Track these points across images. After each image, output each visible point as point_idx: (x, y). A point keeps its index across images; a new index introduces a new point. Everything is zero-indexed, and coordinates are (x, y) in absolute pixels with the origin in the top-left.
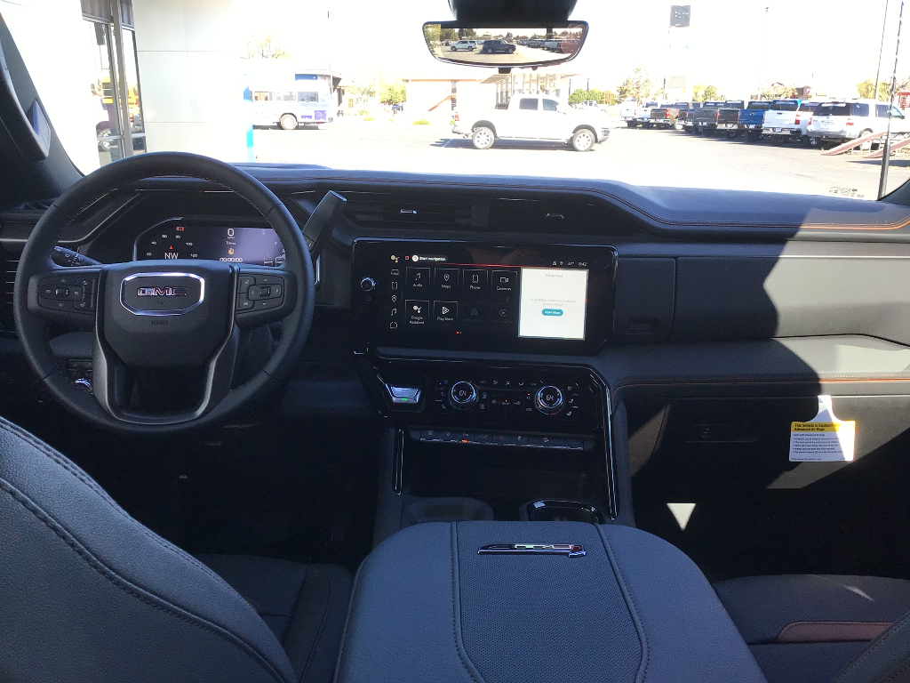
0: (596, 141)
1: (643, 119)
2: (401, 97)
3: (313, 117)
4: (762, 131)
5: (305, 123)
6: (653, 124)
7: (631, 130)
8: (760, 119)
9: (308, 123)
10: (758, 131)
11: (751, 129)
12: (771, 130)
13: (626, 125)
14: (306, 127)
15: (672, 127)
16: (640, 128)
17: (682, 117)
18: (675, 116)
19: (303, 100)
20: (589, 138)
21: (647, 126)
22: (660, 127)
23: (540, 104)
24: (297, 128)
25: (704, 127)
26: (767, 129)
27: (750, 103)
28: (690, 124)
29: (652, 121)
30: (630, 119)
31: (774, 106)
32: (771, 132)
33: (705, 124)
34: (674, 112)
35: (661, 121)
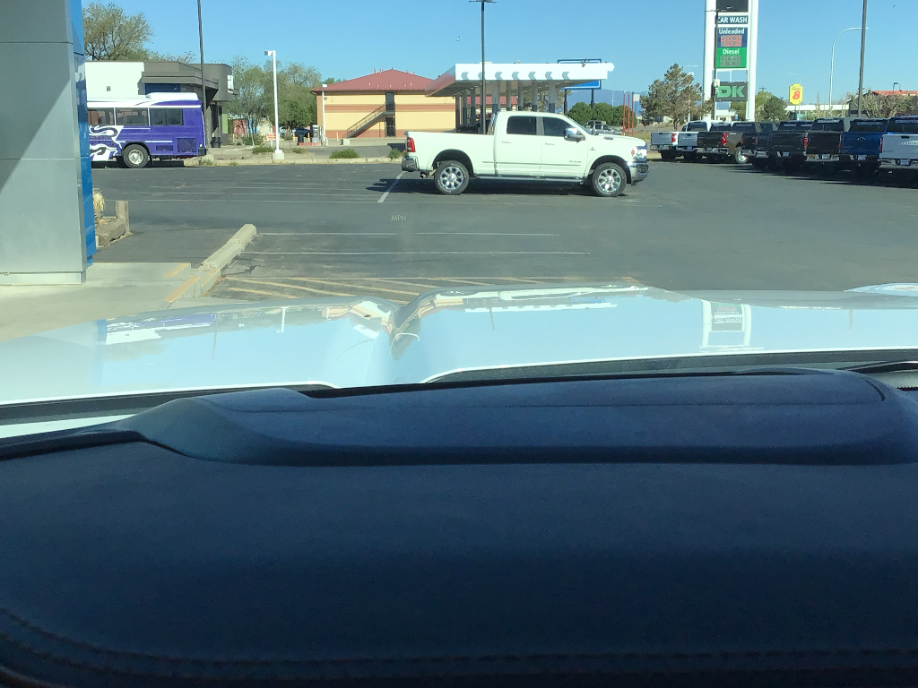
0: (629, 181)
1: (685, 147)
2: (309, 116)
3: (175, 148)
4: (880, 163)
5: (161, 157)
6: (701, 154)
7: (668, 165)
8: (875, 146)
9: (167, 157)
10: (873, 163)
11: (860, 162)
12: (894, 162)
13: (659, 156)
14: (163, 163)
15: (731, 160)
16: (682, 161)
17: (747, 144)
18: (735, 143)
19: (160, 123)
20: (618, 176)
21: (692, 157)
22: (712, 159)
23: (540, 125)
24: (149, 164)
25: (786, 158)
26: (887, 160)
27: (853, 123)
28: (762, 154)
29: (700, 150)
30: (666, 148)
31: (894, 126)
32: (893, 165)
33: (786, 154)
34: (733, 138)
35: (714, 150)
